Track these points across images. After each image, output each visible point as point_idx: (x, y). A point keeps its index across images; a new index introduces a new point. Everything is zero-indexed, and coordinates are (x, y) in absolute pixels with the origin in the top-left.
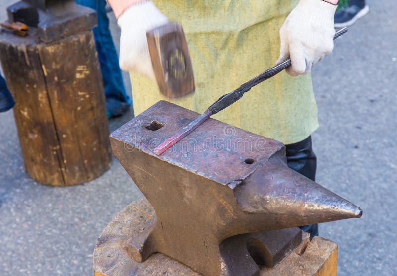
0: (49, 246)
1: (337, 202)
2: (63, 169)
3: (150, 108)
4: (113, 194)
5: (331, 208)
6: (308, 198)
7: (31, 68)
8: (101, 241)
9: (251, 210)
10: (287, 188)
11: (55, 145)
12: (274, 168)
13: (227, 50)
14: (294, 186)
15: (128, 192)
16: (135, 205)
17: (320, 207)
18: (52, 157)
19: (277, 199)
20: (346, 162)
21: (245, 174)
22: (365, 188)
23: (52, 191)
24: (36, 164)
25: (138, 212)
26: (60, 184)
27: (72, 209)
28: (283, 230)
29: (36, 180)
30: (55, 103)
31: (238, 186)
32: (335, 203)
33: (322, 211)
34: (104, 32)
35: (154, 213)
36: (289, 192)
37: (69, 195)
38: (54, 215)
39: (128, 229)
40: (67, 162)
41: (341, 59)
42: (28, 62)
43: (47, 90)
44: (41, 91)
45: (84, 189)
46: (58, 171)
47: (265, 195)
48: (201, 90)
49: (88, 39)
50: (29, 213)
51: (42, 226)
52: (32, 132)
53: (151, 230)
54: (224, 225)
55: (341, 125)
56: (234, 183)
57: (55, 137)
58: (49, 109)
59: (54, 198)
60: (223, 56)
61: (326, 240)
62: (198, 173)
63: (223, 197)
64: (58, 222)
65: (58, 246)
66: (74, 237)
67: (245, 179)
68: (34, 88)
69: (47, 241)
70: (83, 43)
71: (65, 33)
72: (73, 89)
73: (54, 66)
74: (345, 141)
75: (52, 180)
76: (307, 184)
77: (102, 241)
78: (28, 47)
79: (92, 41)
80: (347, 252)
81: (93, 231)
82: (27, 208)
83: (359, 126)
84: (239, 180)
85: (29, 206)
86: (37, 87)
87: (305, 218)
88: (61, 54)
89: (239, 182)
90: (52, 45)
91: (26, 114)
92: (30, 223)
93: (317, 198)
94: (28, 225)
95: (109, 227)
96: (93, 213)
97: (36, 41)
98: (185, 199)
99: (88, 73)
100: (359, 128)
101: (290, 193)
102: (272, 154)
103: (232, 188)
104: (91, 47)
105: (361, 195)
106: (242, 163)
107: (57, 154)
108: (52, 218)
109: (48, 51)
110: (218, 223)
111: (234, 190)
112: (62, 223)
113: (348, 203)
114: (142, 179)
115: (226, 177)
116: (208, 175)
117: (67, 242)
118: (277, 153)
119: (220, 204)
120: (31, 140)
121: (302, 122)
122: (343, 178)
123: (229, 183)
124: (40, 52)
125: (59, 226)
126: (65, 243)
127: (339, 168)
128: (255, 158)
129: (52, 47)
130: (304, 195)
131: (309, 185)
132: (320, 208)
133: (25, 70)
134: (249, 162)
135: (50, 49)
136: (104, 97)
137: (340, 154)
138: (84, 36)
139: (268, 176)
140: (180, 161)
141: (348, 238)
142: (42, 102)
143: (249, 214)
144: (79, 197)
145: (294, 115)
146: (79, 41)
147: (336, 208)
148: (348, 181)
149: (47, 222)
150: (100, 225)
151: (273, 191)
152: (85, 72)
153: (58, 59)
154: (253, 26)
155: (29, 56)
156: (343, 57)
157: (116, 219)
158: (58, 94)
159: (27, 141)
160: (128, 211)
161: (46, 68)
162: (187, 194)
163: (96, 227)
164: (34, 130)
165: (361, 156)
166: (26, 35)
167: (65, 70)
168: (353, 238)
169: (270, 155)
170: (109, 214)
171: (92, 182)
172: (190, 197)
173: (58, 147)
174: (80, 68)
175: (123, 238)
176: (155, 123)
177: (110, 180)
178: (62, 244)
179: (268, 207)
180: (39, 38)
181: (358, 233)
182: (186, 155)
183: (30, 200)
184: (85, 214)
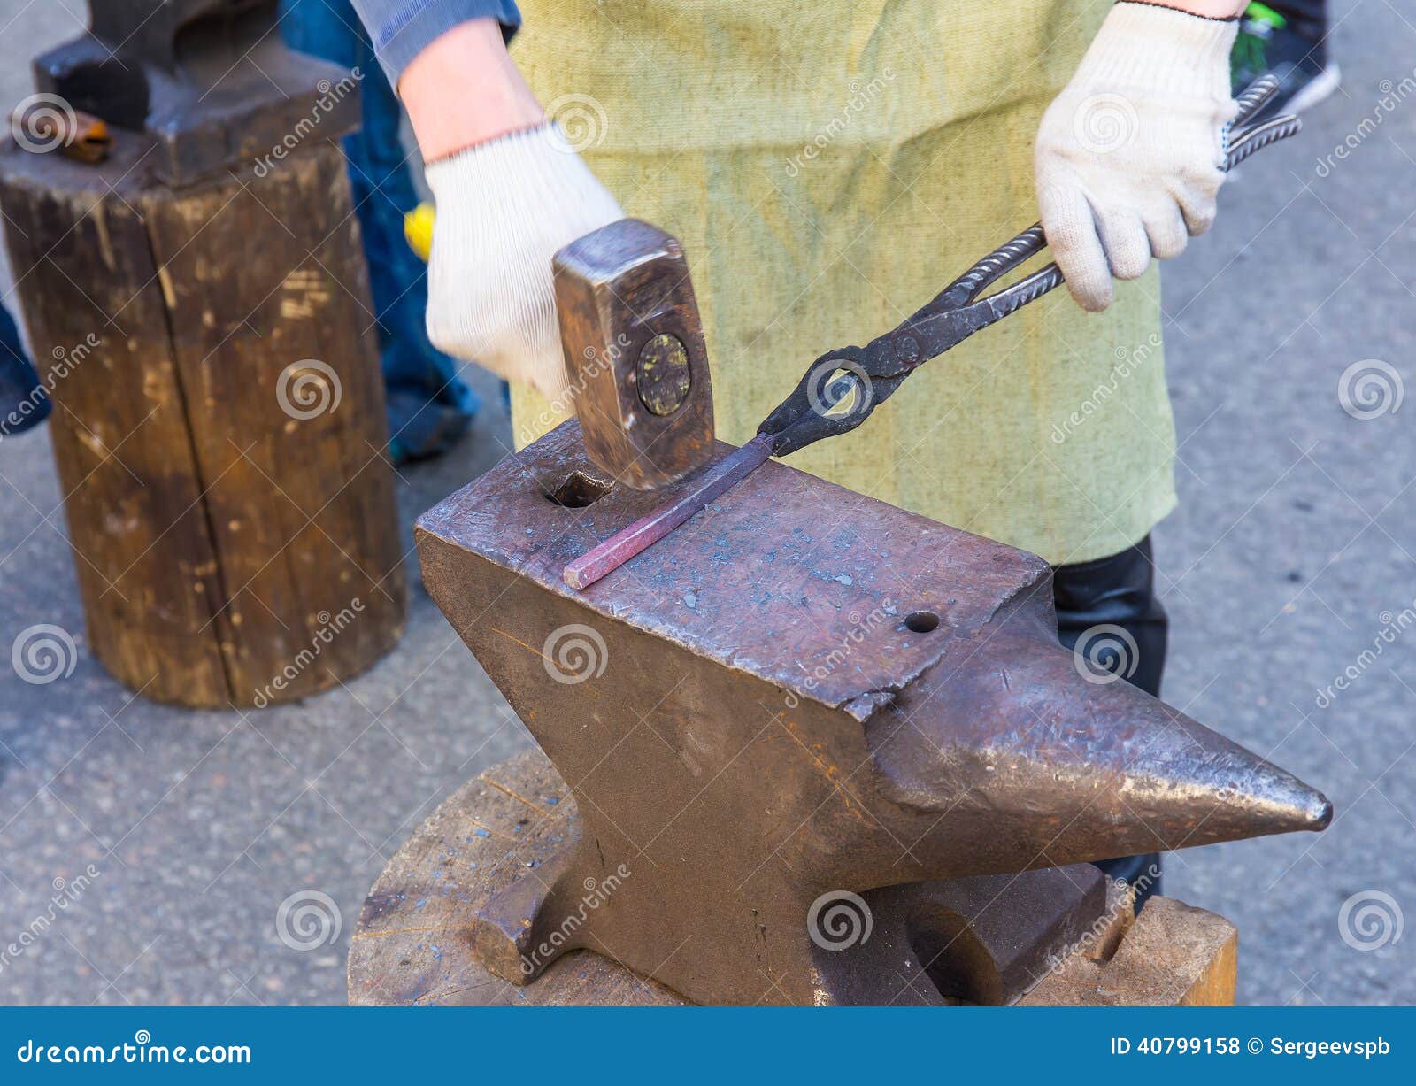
0: (177, 924)
1: (1240, 772)
2: (229, 648)
3: (562, 425)
4: (409, 740)
5: (1217, 794)
6: (1134, 759)
7: (117, 279)
8: (376, 906)
9: (926, 797)
10: (1057, 719)
11: (200, 559)
12: (1012, 647)
13: (853, 213)
14: (1084, 715)
15: (462, 730)
16: (498, 777)
17: (1178, 789)
18: (191, 602)
19: (1022, 758)
20: (1255, 632)
21: (907, 668)
22: (1325, 727)
23: (187, 728)
24: (130, 626)
25: (510, 803)
26: (216, 700)
27: (262, 792)
28: (1040, 874)
29: (130, 687)
30: (205, 405)
31: (880, 711)
32: (1232, 777)
33: (1186, 804)
34: (383, 151)
35: (569, 805)
36: (1065, 736)
37: (248, 742)
38: (194, 813)
39: (473, 864)
40: (244, 621)
41: (1241, 258)
42: (109, 258)
43: (175, 360)
44: (155, 363)
45: (304, 720)
46: (208, 652)
47: (978, 743)
48: (755, 357)
49: (326, 174)
50: (106, 804)
51: (151, 851)
52: (119, 512)
53: (561, 868)
54: (829, 851)
55: (1238, 496)
56: (866, 702)
57: (202, 530)
58: (182, 429)
59: (195, 753)
60: (838, 236)
61: (1195, 910)
62: (737, 664)
63: (827, 752)
64: (209, 838)
65: (208, 924)
66: (265, 893)
67: (907, 685)
68: (127, 351)
69: (170, 906)
70: (309, 188)
71: (244, 152)
72: (269, 354)
73: (201, 273)
74: (1252, 556)
75: (190, 685)
76: (1130, 708)
77: (380, 908)
78: (109, 201)
79: (341, 185)
80: (1261, 955)
81: (337, 872)
82: (97, 786)
83: (1303, 500)
84: (886, 690)
85: (104, 779)
86: (141, 346)
87: (1125, 830)
88: (226, 228)
89: (884, 698)
90: (199, 195)
91: (96, 443)
92: (106, 841)
93: (1167, 756)
94: (103, 850)
95: (403, 856)
96: (335, 808)
97: (136, 181)
98: (685, 756)
99: (323, 297)
100: (1305, 507)
101: (1072, 740)
102: (1005, 596)
103: (860, 720)
104: (338, 204)
105: (1312, 751)
106: (895, 628)
107: (208, 594)
108: (190, 824)
109: (180, 217)
110: (806, 846)
111: (868, 725)
112: (223, 844)
113: (1280, 776)
114: (530, 683)
115: (837, 677)
116: (773, 671)
117: (243, 913)
118: (1022, 593)
119: (813, 776)
120: (112, 540)
121: (1121, 483)
122: (1246, 689)
123: (850, 701)
124: (152, 222)
125: (213, 853)
126: (233, 914)
127: (1232, 654)
128: (943, 612)
129: (197, 203)
130: (1121, 746)
131: (1138, 712)
132: (1179, 794)
133: (97, 286)
134: (921, 625)
135: (189, 210)
136: (379, 388)
137: (1233, 603)
138: (313, 164)
139: (988, 678)
140: (673, 620)
141: (1265, 906)
142: (156, 403)
143: (921, 812)
144: (284, 747)
145: (1091, 455)
146: (293, 183)
147: (1237, 793)
148: (1262, 701)
149: (169, 839)
150: (362, 851)
151: (1007, 731)
152: (313, 295)
153: (215, 246)
154: (948, 125)
155: (113, 233)
156: (1244, 249)
157: (429, 828)
158: (213, 373)
159: (98, 542)
160: (473, 801)
161: (174, 278)
162: (694, 737)
163: (348, 859)
164: (124, 504)
165: (1311, 608)
166: (104, 159)
167: (242, 285)
168: (1284, 909)
169: (997, 603)
170: (394, 811)
171: (334, 696)
172: (704, 750)
173: (211, 567)
174: (295, 280)
175: (455, 897)
176: (578, 480)
177: (398, 690)
178: (223, 918)
179: (987, 787)
180: (149, 170)
181: (1302, 888)
182: (690, 599)
183: (109, 759)
184: (309, 809)
